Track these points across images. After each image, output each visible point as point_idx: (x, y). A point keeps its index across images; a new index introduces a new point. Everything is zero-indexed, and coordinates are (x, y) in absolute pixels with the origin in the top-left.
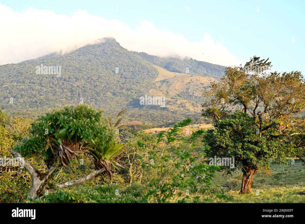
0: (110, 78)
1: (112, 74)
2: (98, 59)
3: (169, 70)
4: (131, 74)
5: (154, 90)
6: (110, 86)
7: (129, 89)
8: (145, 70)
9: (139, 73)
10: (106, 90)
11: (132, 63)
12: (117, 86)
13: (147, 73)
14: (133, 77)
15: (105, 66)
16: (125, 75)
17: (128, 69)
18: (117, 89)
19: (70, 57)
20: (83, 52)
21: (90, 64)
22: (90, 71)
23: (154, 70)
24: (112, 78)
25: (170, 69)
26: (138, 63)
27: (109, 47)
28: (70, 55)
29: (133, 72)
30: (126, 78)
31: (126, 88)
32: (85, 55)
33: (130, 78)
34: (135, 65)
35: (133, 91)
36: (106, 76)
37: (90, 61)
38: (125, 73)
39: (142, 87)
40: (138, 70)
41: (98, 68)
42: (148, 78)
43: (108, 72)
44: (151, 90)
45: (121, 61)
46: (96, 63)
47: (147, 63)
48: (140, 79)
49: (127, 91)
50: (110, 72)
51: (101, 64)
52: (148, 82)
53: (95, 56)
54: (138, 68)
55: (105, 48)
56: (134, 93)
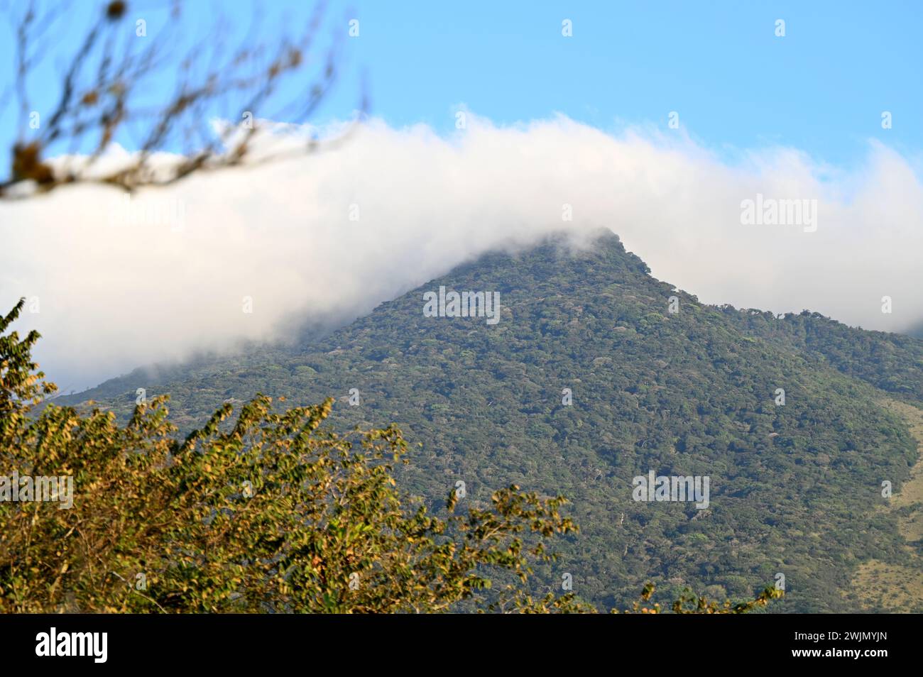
0: (581, 497)
2: (500, 376)
5: (883, 566)
6: (586, 556)
7: (710, 568)
8: (825, 435)
9: (782, 458)
11: (735, 392)
12: (631, 551)
13: (835, 453)
14: (744, 482)
15: (547, 421)
17: (708, 433)
18: (630, 572)
19: (316, 368)
20: (403, 329)
21: (445, 408)
22: (446, 460)
23: (883, 432)
24: (595, 495)
27: (573, 289)
28: (317, 358)
29: (741, 450)
31: (691, 565)
32: (416, 352)
34: (752, 404)
35: (743, 580)
36: (556, 486)
37: (445, 388)
38: (688, 459)
39: (802, 552)
40: (775, 438)
41: (502, 436)
42: (844, 490)
43: (572, 461)
44: (862, 567)
45: (657, 380)
46: (489, 400)
47: (833, 386)
48: (789, 498)
49: (700, 584)
50: (581, 455)
51: (522, 407)
52: (842, 516)
53: (483, 351)
54: (774, 424)
55: (550, 299)
56: (745, 591)
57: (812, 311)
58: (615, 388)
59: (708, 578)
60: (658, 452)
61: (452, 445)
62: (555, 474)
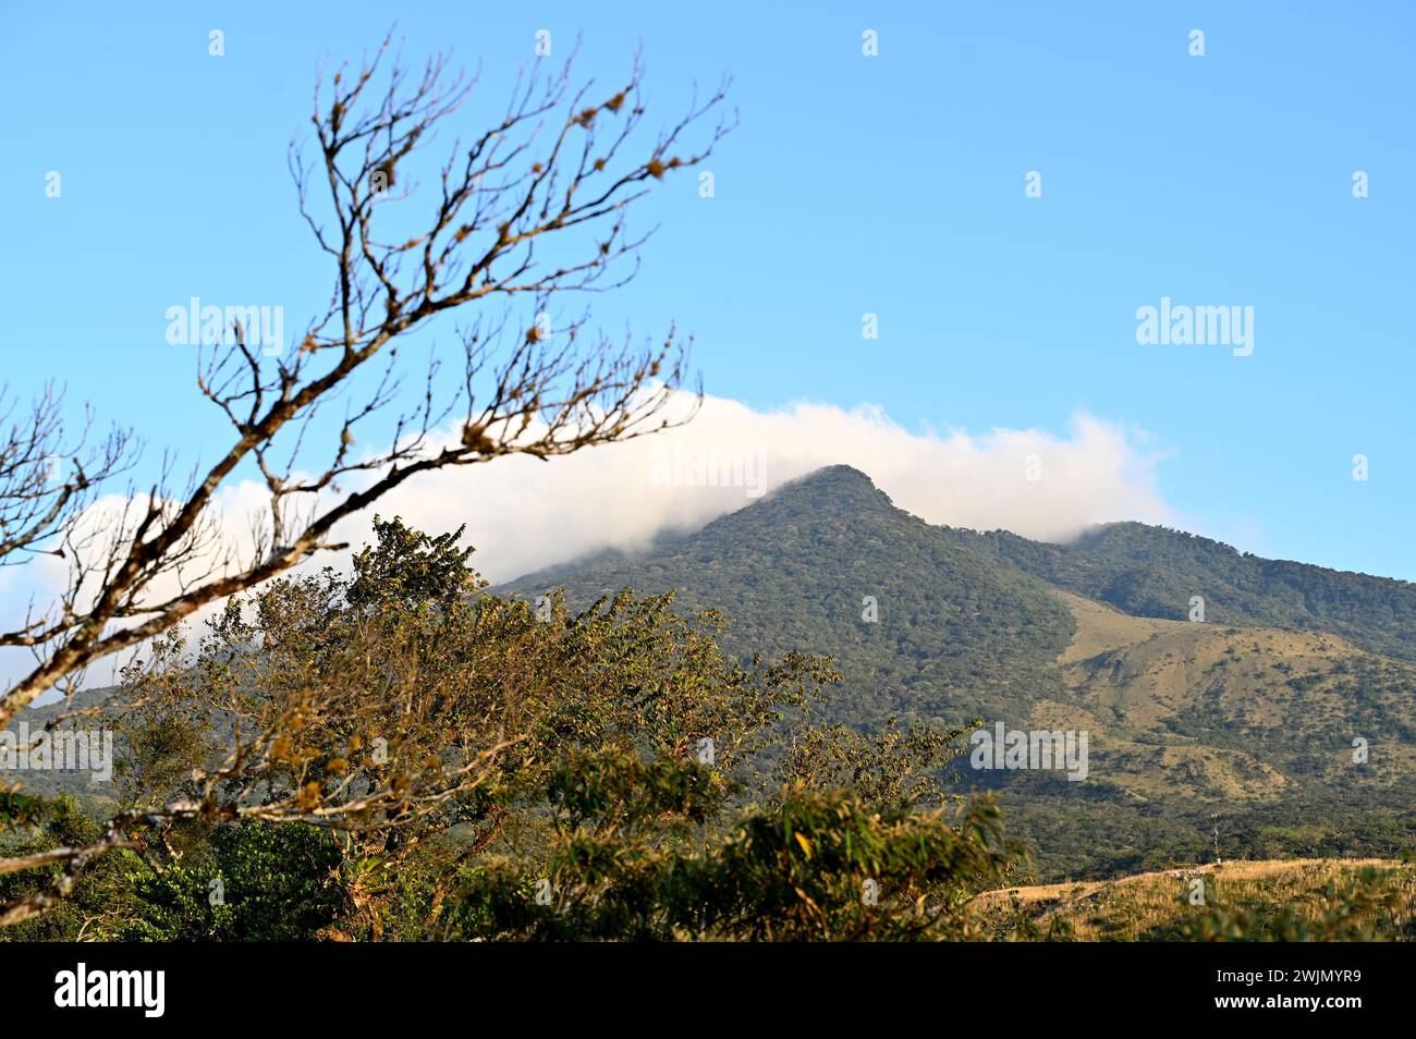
0: (845, 656)
1: (857, 639)
2: (790, 574)
3: (1126, 609)
4: (943, 633)
5: (1053, 704)
6: (849, 697)
7: (934, 706)
8: (1013, 614)
9: (983, 630)
10: (830, 714)
11: (950, 585)
12: (879, 693)
13: (1019, 627)
14: (957, 646)
15: (822, 604)
16: (918, 641)
17: (932, 612)
18: (878, 708)
19: (664, 568)
20: (723, 542)
21: (752, 596)
22: (753, 631)
23: (1053, 612)
24: (855, 655)
25: (1131, 604)
26: (976, 583)
27: (839, 514)
28: (664, 561)
29: (955, 625)
30: (924, 655)
31: (920, 703)
32: (732, 557)
33: (942, 651)
34: (963, 594)
35: (956, 713)
36: (829, 649)
37: (751, 582)
38: (919, 630)
39: (997, 694)
40: (979, 616)
41: (791, 614)
42: (1026, 652)
43: (839, 632)
44: (1038, 704)
45: (897, 576)
46: (782, 590)
47: (1018, 581)
48: (988, 657)
49: (927, 716)
50: (845, 627)
51: (804, 595)
52: (1024, 670)
53: (778, 557)
54: (978, 606)
55: (824, 521)
56: (958, 721)
57: (1003, 529)
58: (868, 582)
59: (933, 712)
60: (897, 626)
61: (757, 621)
62: (827, 641)
